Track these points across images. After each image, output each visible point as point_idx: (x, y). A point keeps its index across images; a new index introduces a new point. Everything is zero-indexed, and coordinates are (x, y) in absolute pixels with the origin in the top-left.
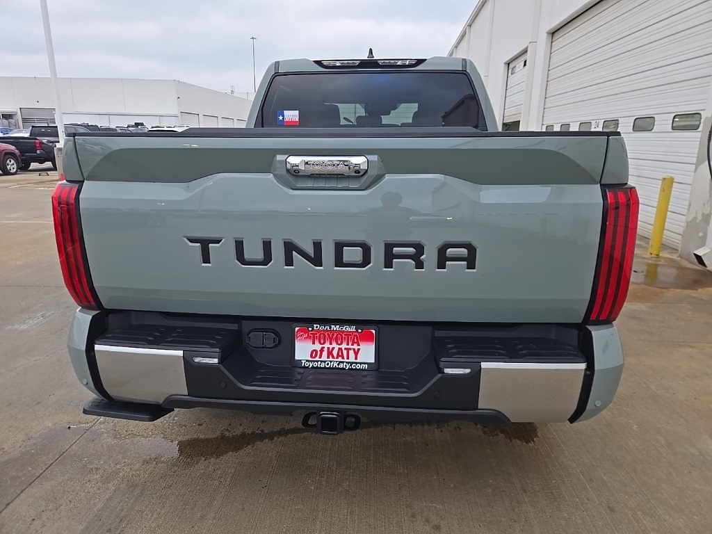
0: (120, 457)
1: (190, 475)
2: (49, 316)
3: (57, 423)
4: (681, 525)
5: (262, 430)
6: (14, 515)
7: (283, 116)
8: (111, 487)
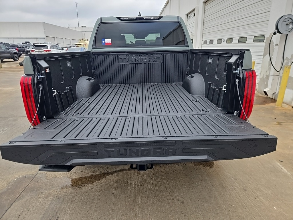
0: (51, 187)
1: (82, 191)
2: (5, 130)
3: (20, 176)
4: (270, 193)
5: (108, 171)
6: (10, 215)
7: (105, 41)
8: (50, 199)
